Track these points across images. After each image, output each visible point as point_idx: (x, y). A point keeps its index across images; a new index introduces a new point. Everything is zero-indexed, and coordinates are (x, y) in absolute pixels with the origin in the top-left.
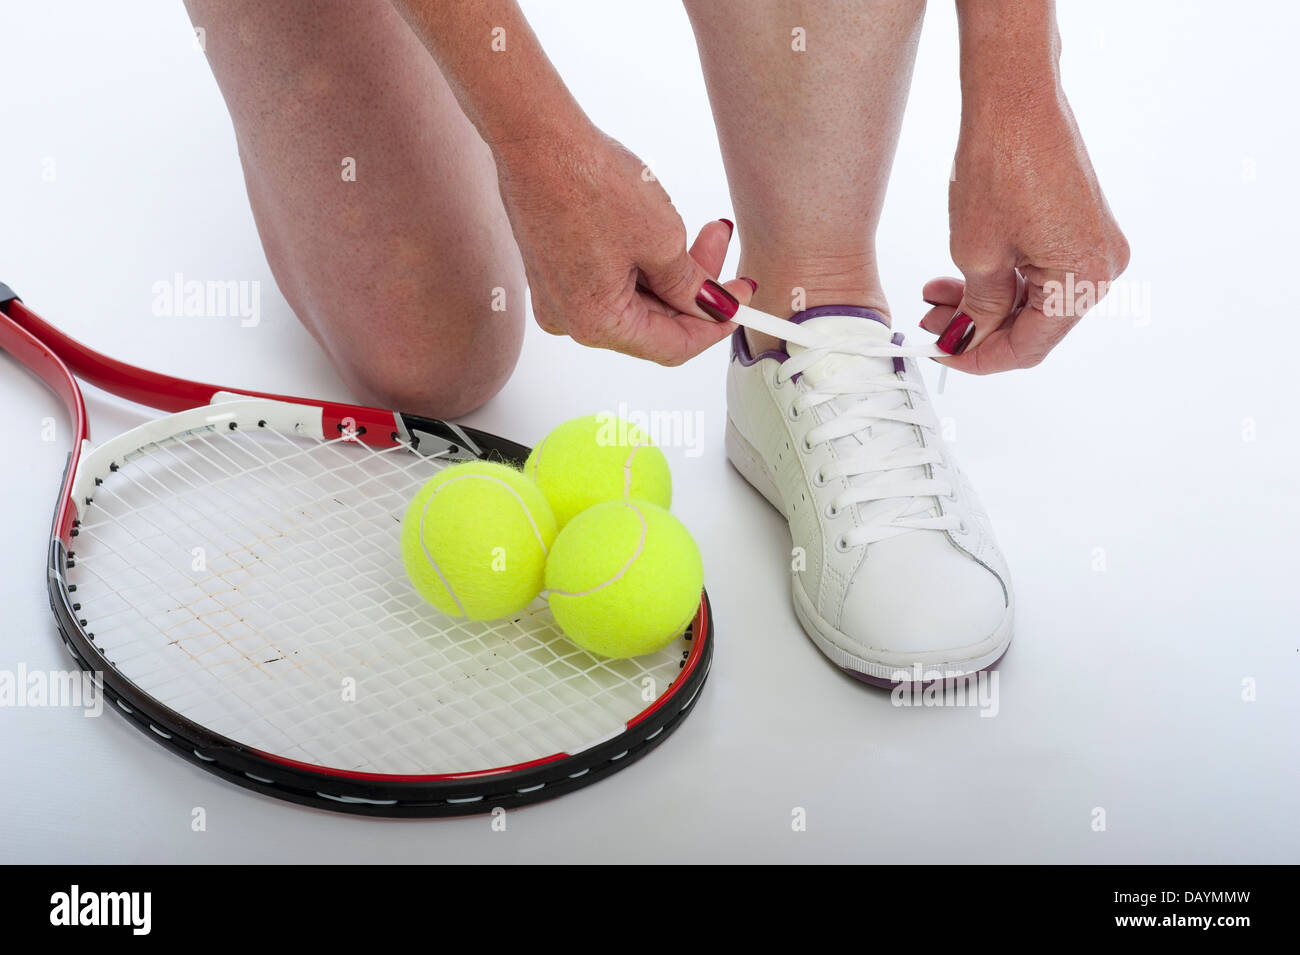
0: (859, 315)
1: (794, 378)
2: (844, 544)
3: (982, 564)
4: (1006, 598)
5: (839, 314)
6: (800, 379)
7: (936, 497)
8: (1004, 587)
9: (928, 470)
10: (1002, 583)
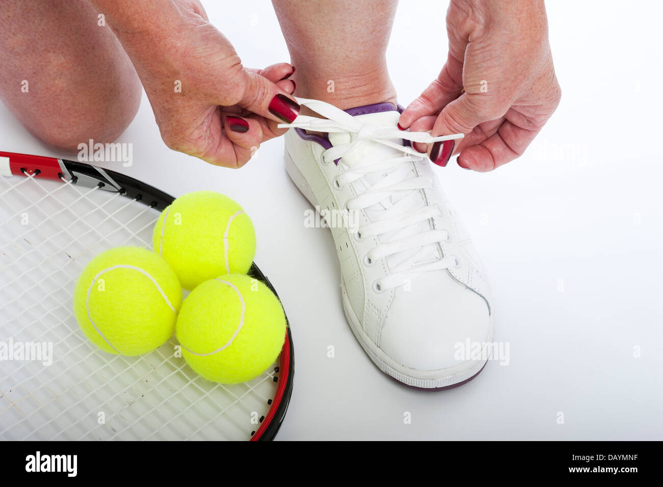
0: (376, 111)
1: (336, 162)
2: (379, 287)
3: (472, 290)
4: (489, 309)
5: (363, 113)
6: (340, 162)
7: (439, 243)
8: (488, 304)
9: (431, 222)
10: (486, 301)
